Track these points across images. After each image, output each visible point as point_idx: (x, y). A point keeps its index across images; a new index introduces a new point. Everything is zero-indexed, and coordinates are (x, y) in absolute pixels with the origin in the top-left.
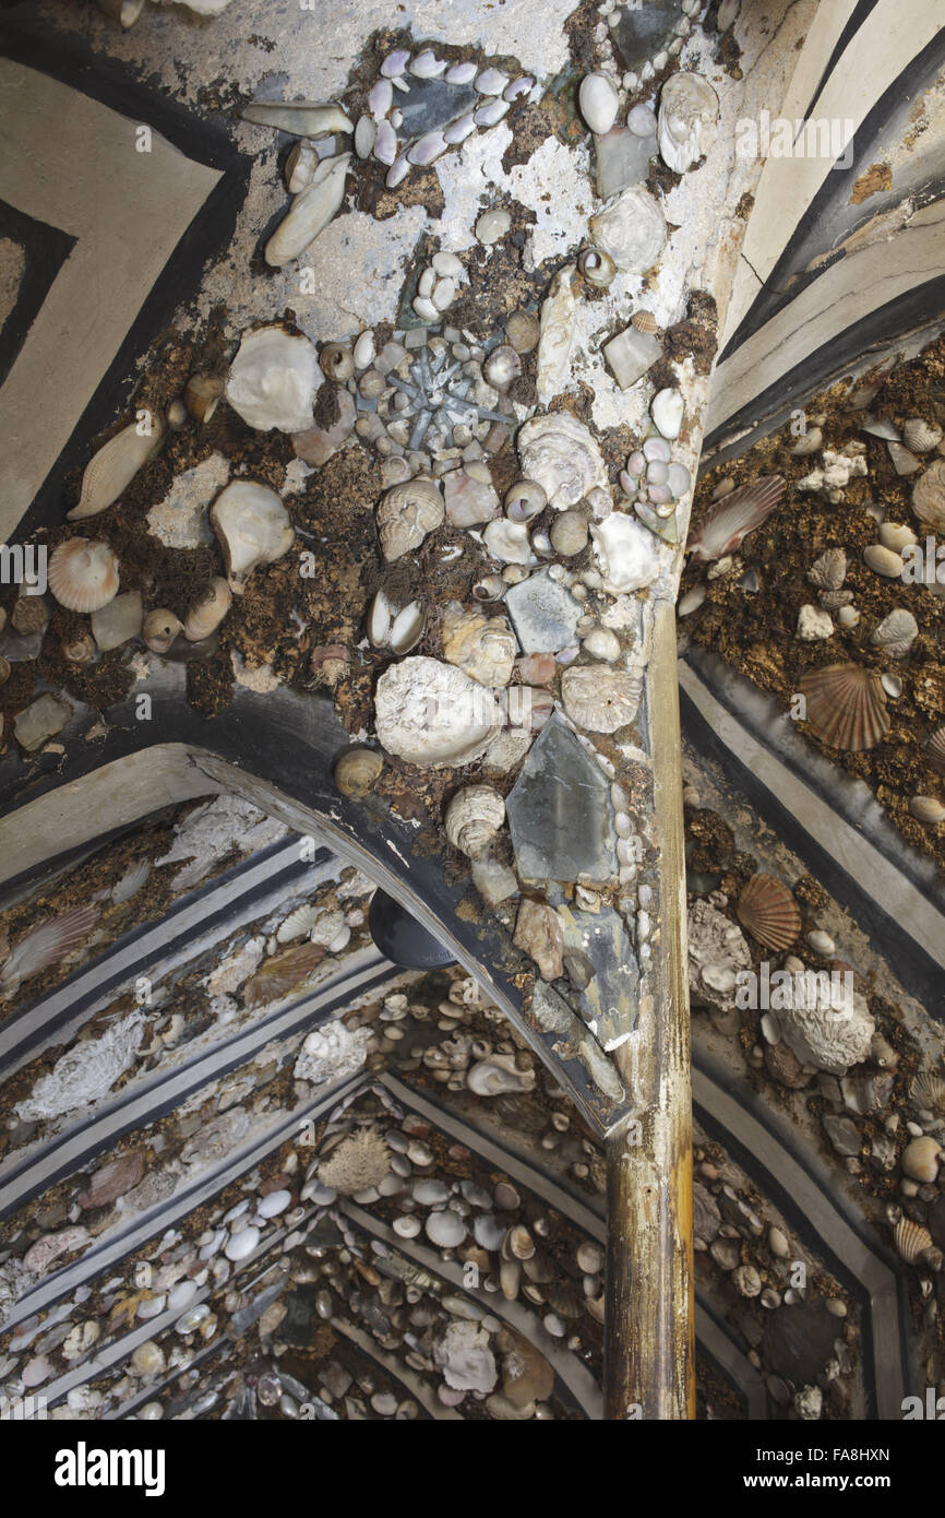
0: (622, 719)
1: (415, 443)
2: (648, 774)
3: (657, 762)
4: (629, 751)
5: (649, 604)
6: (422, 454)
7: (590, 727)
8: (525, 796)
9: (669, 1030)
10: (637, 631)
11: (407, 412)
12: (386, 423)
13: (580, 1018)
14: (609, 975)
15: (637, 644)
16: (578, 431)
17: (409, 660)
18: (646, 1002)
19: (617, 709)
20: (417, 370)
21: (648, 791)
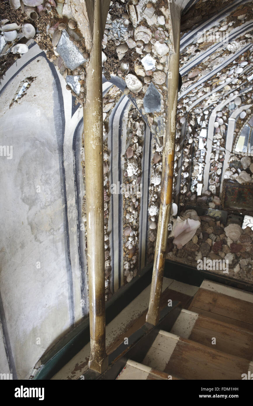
0: (163, 82)
1: (119, 36)
2: (167, 92)
3: (169, 90)
4: (164, 88)
5: (169, 56)
6: (121, 38)
7: (158, 84)
8: (146, 99)
9: (168, 136)
10: (166, 63)
11: (116, 32)
12: (113, 35)
13: (156, 132)
14: (160, 126)
15: (166, 65)
16: (144, 29)
17: (128, 74)
18: (165, 131)
19: (161, 80)
20: (113, 26)
21: (167, 95)
